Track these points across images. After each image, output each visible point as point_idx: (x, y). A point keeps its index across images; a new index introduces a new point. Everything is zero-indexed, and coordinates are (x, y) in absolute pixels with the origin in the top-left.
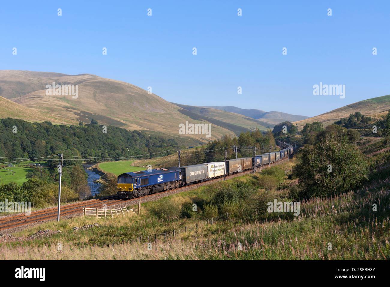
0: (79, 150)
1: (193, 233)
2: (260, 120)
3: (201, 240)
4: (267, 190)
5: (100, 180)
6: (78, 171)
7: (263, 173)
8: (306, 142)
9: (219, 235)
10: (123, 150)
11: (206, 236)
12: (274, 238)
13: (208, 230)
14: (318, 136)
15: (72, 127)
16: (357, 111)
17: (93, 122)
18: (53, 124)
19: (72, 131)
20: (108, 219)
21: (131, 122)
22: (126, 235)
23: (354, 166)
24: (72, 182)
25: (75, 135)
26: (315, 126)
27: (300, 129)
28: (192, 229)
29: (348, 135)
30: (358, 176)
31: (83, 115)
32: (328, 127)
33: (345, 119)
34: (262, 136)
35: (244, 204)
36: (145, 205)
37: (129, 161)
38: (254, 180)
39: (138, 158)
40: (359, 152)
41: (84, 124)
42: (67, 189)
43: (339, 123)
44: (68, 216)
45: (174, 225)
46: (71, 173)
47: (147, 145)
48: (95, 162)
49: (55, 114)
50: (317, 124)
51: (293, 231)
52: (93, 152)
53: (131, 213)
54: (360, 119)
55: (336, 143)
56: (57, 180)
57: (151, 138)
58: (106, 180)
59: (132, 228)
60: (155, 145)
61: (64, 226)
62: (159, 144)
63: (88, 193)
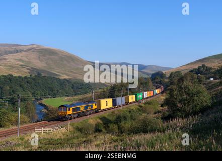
0: (30, 91)
1: (102, 141)
2: (143, 70)
3: (108, 146)
4: (148, 114)
5: (44, 110)
6: (29, 104)
7: (145, 104)
8: (172, 83)
9: (119, 143)
10: (58, 91)
11: (110, 143)
12: (153, 144)
13: (112, 140)
14: (179, 80)
15: (25, 77)
16: (203, 64)
17: (39, 74)
18: (14, 76)
19: (26, 80)
20: (49, 134)
21: (63, 74)
22: (60, 144)
23: (202, 98)
24: (26, 112)
25: (27, 82)
26: (177, 74)
27: (168, 76)
28: (102, 139)
29: (198, 79)
30: (205, 104)
31: (33, 70)
32: (185, 74)
33: (195, 69)
34: (144, 81)
35: (134, 123)
36: (72, 125)
37: (62, 98)
38: (140, 108)
39: (67, 96)
40: (205, 89)
41: (33, 75)
42: (23, 116)
43: (192, 71)
44: (25, 132)
45: (91, 137)
46: (26, 106)
47: (72, 88)
48: (41, 99)
49: (14, 70)
50: (178, 72)
51: (165, 139)
52: (39, 92)
53: (63, 130)
54: (205, 69)
55: (190, 84)
56: (17, 111)
57: (75, 83)
58: (48, 110)
59: (64, 140)
60: (77, 87)
61: (22, 139)
62: (80, 87)
63: (36, 118)
